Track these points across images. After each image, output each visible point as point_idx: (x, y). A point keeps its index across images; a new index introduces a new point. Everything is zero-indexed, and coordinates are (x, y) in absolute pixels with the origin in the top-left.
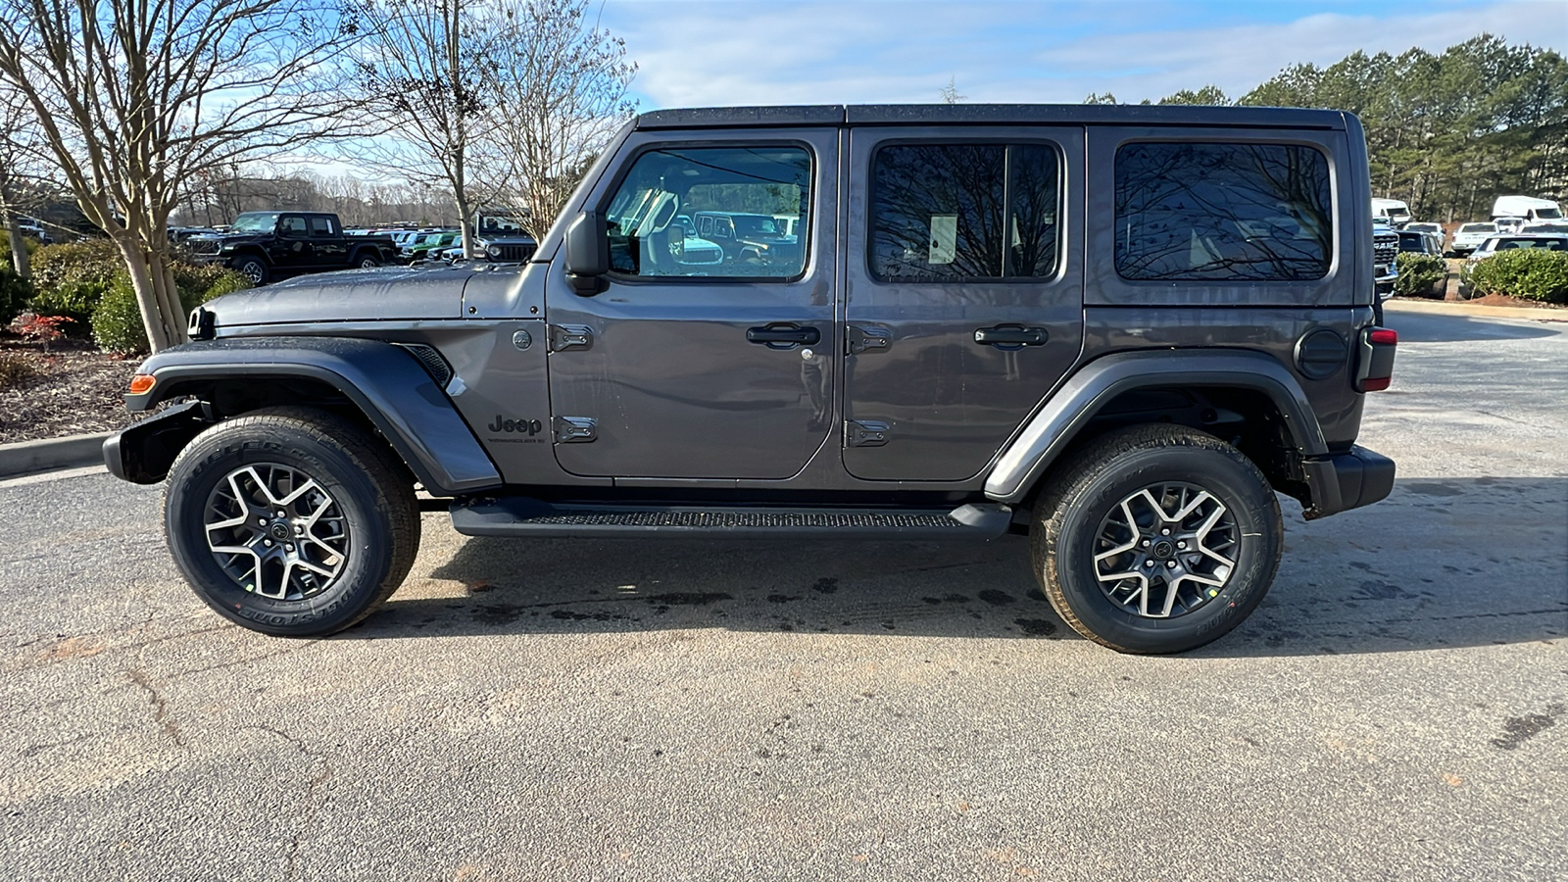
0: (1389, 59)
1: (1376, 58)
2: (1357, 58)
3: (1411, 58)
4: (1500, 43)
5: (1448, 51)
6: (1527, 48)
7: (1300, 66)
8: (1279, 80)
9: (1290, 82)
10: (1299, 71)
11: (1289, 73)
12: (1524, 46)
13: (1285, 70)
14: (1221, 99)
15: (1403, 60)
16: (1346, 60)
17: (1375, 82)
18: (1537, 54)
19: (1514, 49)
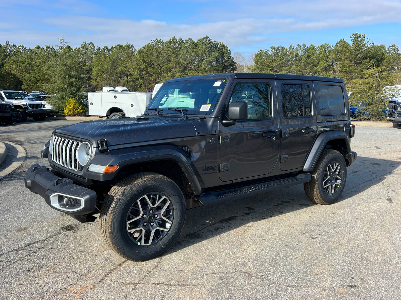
0: (183, 41)
1: (179, 40)
2: (174, 39)
3: (189, 41)
4: (211, 39)
5: (198, 40)
6: (217, 42)
7: (157, 40)
8: (151, 44)
9: (155, 45)
10: (157, 42)
11: (154, 42)
12: (216, 41)
13: (153, 40)
14: (133, 49)
15: (187, 41)
16: (171, 39)
17: (180, 48)
18: (219, 44)
19: (214, 42)
